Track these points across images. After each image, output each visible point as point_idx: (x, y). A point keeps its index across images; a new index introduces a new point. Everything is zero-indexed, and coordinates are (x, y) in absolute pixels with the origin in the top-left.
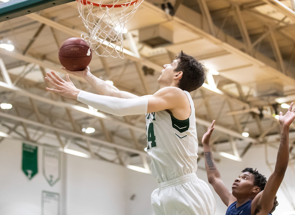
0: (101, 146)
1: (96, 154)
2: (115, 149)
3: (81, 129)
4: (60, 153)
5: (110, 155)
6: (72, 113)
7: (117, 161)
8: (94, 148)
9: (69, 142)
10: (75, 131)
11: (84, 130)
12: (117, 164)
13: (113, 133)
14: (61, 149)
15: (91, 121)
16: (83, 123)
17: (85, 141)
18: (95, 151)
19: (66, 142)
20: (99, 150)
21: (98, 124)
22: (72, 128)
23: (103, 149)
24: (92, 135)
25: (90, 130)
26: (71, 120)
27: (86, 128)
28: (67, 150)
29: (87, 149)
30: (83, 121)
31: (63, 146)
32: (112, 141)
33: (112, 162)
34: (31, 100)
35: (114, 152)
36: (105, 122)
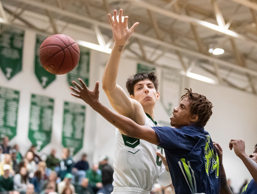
0: (231, 70)
1: (225, 80)
2: (248, 75)
3: (208, 49)
4: (181, 76)
5: (241, 82)
6: (198, 30)
7: (250, 89)
8: (223, 73)
9: (193, 64)
10: (200, 51)
11: (211, 51)
12: (248, 92)
13: (245, 56)
14: (183, 73)
15: (220, 40)
16: (210, 43)
17: (212, 64)
18: (224, 77)
19: (190, 64)
20: (228, 76)
21: (228, 44)
22: (197, 48)
23: (232, 74)
24: (221, 58)
25: (219, 51)
26: (196, 38)
27: (214, 48)
28: (190, 74)
29: (214, 74)
30: (210, 40)
31: (185, 69)
32: (244, 65)
33: (243, 90)
34: (149, 11)
35: (246, 78)
36: (237, 42)
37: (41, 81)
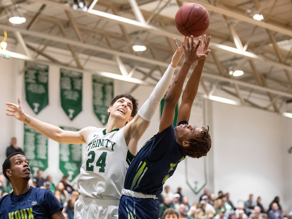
0: (252, 91)
1: (246, 101)
2: (269, 94)
3: (228, 71)
4: (204, 100)
5: (263, 101)
6: (217, 53)
7: (272, 108)
8: (244, 94)
9: (214, 87)
10: (221, 74)
11: (231, 73)
12: (270, 111)
13: (265, 76)
14: (205, 96)
15: (238, 62)
16: (230, 65)
17: (233, 86)
18: (246, 97)
19: (211, 87)
20: (249, 96)
21: (248, 65)
22: (217, 71)
23: (253, 94)
24: (241, 79)
25: (238, 73)
26: (215, 62)
27: (233, 70)
28: (212, 97)
29: (236, 95)
30: (230, 63)
31: (207, 93)
32: (264, 85)
33: (265, 109)
34: (167, 38)
35: (267, 98)
36: (256, 63)
37: (68, 114)
